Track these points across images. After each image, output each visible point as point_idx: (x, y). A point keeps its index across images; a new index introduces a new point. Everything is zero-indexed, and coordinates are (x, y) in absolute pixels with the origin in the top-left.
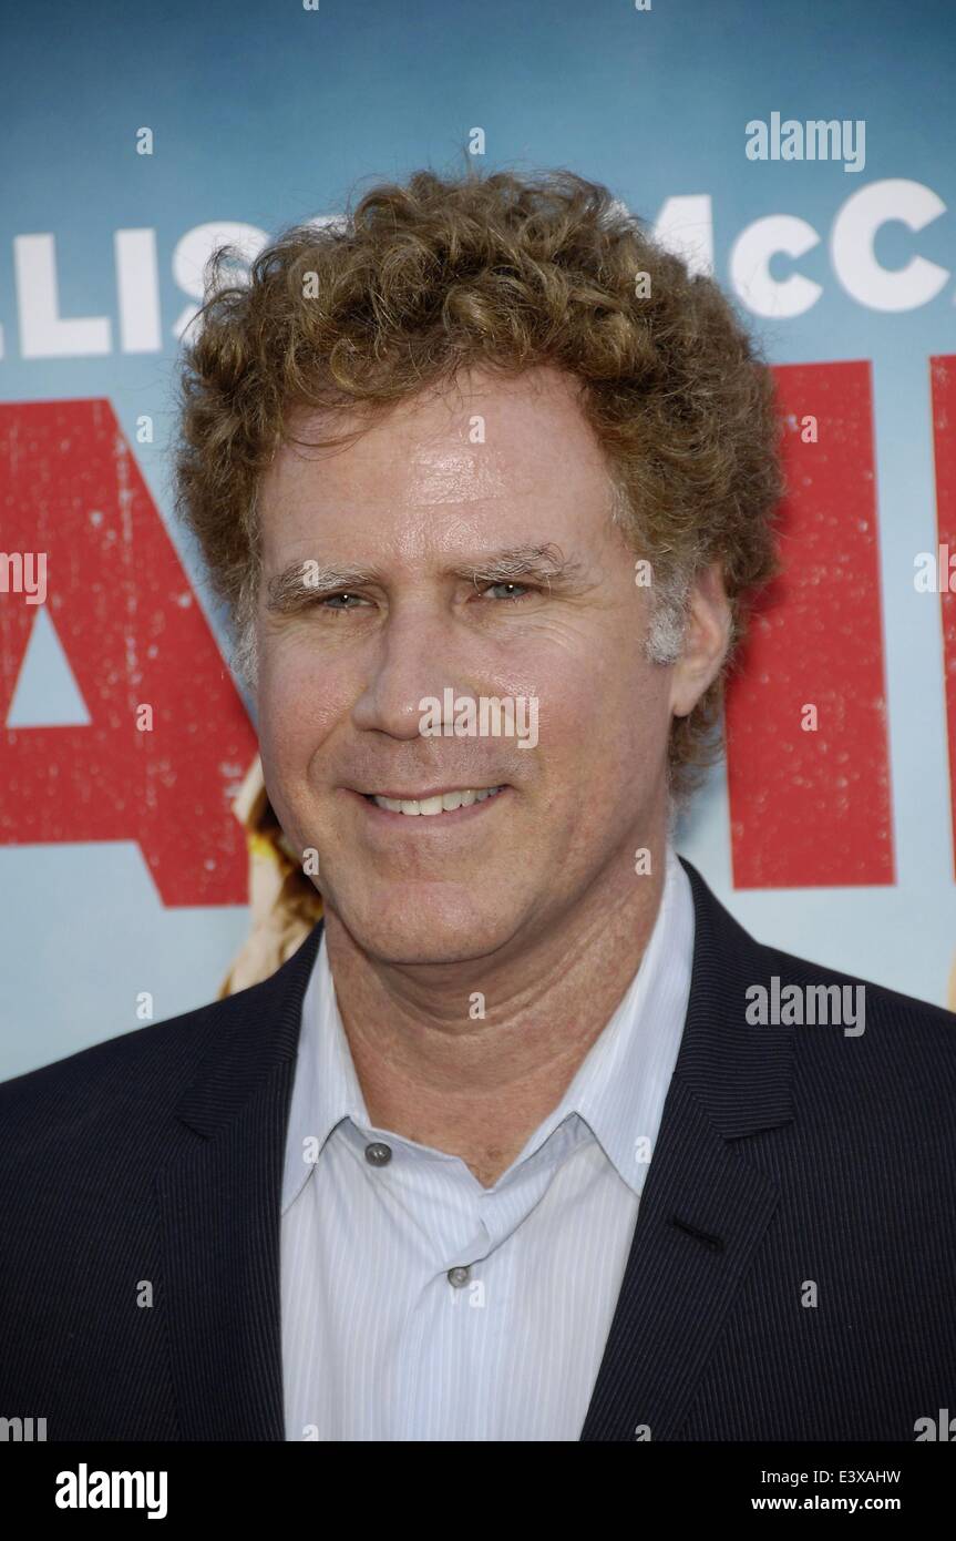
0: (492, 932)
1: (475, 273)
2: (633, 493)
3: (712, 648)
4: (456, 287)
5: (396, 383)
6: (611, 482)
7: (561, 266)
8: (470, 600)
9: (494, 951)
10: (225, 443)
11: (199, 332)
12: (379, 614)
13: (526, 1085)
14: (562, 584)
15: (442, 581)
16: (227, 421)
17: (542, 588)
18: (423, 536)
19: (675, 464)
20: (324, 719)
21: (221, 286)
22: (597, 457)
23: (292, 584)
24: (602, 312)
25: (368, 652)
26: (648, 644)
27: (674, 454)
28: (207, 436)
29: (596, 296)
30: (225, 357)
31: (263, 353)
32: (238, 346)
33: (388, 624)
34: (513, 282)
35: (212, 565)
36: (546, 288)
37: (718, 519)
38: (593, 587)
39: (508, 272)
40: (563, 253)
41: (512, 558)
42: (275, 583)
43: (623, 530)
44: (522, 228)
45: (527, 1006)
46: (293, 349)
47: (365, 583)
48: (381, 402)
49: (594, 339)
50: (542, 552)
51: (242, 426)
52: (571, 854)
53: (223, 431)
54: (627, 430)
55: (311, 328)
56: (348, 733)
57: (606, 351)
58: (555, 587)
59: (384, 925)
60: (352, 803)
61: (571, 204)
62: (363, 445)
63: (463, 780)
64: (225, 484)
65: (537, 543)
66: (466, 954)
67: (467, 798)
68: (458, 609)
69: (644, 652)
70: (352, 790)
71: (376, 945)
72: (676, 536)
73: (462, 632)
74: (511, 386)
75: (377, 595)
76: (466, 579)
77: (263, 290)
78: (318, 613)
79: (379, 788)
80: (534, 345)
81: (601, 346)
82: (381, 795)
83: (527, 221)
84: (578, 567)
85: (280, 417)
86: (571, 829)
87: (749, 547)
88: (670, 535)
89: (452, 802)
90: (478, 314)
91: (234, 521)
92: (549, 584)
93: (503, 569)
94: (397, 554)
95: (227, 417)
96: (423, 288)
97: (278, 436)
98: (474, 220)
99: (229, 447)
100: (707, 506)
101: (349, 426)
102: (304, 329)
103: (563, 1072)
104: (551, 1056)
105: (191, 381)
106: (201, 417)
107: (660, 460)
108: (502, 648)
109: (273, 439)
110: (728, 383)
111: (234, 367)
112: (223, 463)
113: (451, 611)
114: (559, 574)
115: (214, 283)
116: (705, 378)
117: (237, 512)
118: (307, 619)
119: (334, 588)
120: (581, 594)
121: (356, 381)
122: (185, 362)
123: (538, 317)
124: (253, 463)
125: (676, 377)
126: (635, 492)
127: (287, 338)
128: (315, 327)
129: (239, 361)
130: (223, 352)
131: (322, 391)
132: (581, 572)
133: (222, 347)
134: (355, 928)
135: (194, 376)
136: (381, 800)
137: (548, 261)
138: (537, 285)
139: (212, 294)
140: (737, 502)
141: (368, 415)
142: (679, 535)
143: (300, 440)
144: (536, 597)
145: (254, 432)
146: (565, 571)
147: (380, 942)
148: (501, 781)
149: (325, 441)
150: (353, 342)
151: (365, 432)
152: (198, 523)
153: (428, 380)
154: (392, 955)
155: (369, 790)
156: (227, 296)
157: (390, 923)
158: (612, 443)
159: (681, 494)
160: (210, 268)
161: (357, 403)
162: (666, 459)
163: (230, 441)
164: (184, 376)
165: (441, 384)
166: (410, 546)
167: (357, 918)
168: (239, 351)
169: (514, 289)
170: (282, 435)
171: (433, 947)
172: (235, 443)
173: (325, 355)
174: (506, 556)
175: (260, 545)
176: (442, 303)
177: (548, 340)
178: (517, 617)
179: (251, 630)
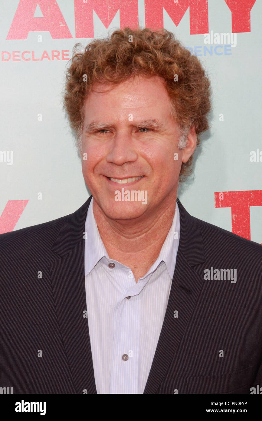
0: (139, 212)
1: (140, 52)
2: (176, 107)
3: (192, 146)
4: (136, 55)
5: (120, 78)
6: (171, 104)
7: (161, 51)
8: (136, 132)
9: (139, 217)
10: (77, 91)
11: (71, 64)
12: (113, 135)
13: (144, 251)
14: (159, 129)
15: (129, 127)
16: (77, 86)
17: (154, 130)
18: (125, 116)
19: (187, 101)
20: (98, 158)
21: (77, 53)
22: (168, 99)
23: (93, 126)
24: (171, 63)
25: (111, 143)
26: (178, 144)
27: (187, 98)
28: (72, 90)
29: (170, 59)
30: (77, 70)
31: (87, 70)
32: (81, 68)
33: (116, 137)
34: (150, 54)
35: (72, 121)
36: (157, 56)
37: (196, 115)
38: (166, 130)
39: (149, 52)
40: (162, 48)
41: (147, 122)
42: (88, 126)
43: (174, 116)
44: (152, 42)
45: (146, 232)
46: (95, 68)
47: (111, 127)
48: (116, 83)
49: (169, 70)
50: (154, 121)
51: (81, 87)
52: (158, 194)
53: (76, 89)
54: (176, 92)
55: (100, 63)
56: (104, 162)
57: (171, 72)
58: (157, 130)
59: (112, 210)
60: (105, 179)
61: (164, 36)
62: (112, 93)
63: (133, 175)
64: (76, 102)
65: (153, 119)
66: (132, 217)
67: (134, 179)
68: (133, 134)
69: (177, 146)
70: (104, 176)
71: (110, 214)
72: (186, 118)
73: (134, 139)
74: (149, 80)
75: (113, 130)
76: (135, 127)
77: (88, 54)
78: (99, 134)
79: (112, 176)
80: (155, 70)
81: (170, 71)
82: (112, 178)
83: (154, 40)
84: (162, 125)
85: (91, 85)
86: (159, 187)
87: (202, 122)
88: (185, 118)
89: (130, 181)
90: (141, 62)
91: (78, 111)
92: (155, 129)
93: (145, 125)
94: (119, 120)
95: (77, 85)
96: (128, 55)
97: (90, 90)
98: (141, 39)
99: (78, 92)
100: (193, 112)
101: (108, 88)
102: (98, 63)
103: (153, 248)
104: (151, 244)
105: (68, 76)
106: (71, 85)
107: (183, 100)
108: (143, 143)
109: (89, 91)
110: (200, 81)
111: (80, 73)
112: (76, 96)
113: (131, 134)
114: (158, 127)
115: (75, 52)
116: (195, 80)
117: (79, 109)
118: (95, 135)
119: (103, 128)
120: (162, 132)
121: (110, 77)
122: (67, 71)
123: (156, 63)
124: (83, 96)
125: (188, 80)
126: (177, 107)
127: (94, 65)
128: (101, 63)
129: (81, 71)
130: (77, 69)
131: (101, 79)
132: (163, 126)
133: (77, 68)
134: (105, 210)
135: (69, 75)
136: (112, 179)
137: (158, 50)
138: (156, 56)
139: (74, 55)
140: (200, 111)
141: (113, 85)
142: (187, 118)
143: (96, 91)
144: (151, 132)
145: (84, 89)
146: (159, 126)
147: (111, 214)
148: (143, 175)
149: (102, 91)
150: (111, 67)
151: (112, 90)
152: (69, 111)
153: (128, 77)
154: (114, 217)
155: (109, 176)
156: (78, 55)
157: (114, 209)
158: (171, 95)
159: (187, 108)
160: (74, 49)
161: (110, 83)
162: (184, 99)
163: (78, 91)
164: (67, 75)
165: (131, 79)
166: (122, 119)
167: (106, 208)
168: (81, 69)
169: (150, 56)
170: (91, 90)
171: (124, 215)
172: (79, 92)
173: (103, 70)
174: (145, 122)
175: (84, 117)
176: (132, 59)
177: (158, 69)
178: (147, 136)
179: (81, 137)
